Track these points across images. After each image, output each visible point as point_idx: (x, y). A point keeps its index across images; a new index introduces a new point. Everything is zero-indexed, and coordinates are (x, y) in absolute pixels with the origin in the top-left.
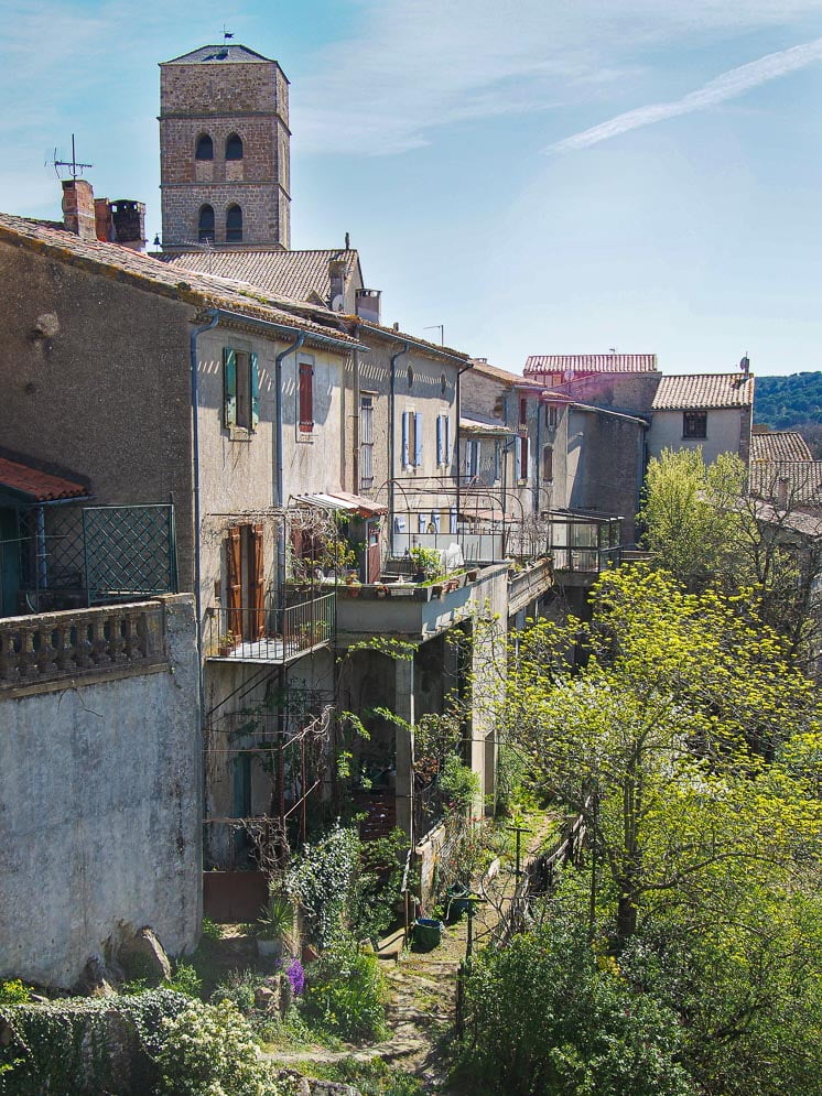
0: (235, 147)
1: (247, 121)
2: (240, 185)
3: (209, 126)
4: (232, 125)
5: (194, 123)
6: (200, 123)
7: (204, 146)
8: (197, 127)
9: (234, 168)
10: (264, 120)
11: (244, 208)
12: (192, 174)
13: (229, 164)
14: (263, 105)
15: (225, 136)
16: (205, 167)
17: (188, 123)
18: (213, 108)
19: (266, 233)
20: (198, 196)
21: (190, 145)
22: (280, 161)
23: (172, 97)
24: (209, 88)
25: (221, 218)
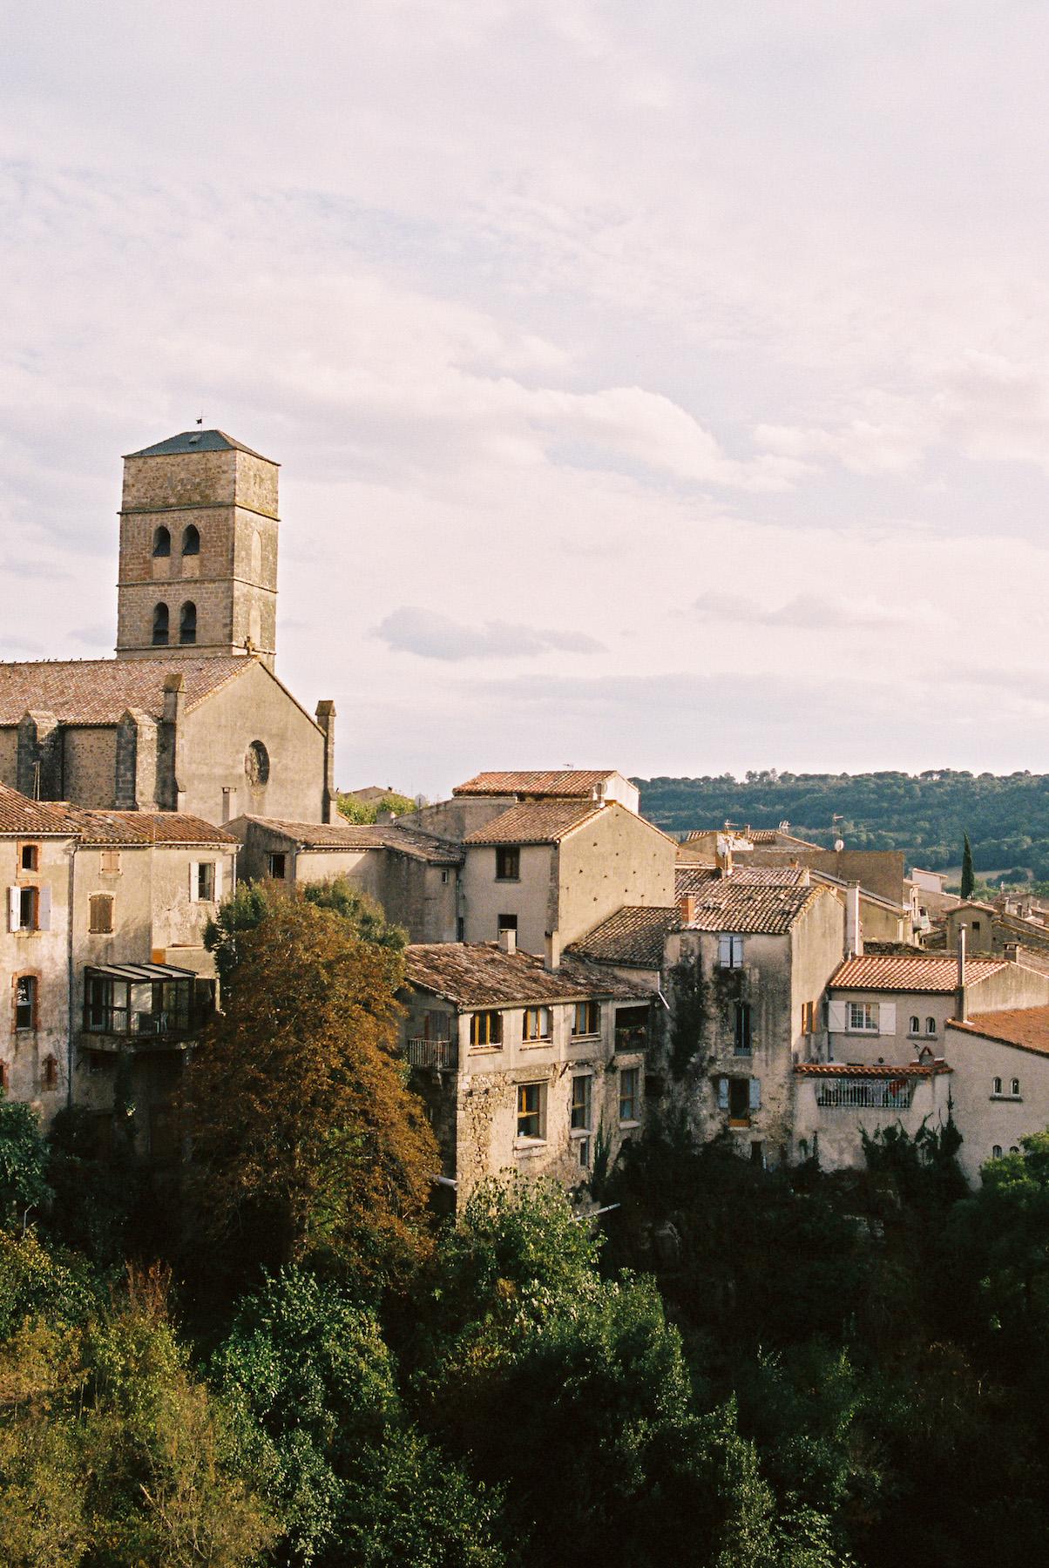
0: (192, 541)
1: (205, 512)
2: (196, 582)
3: (168, 520)
4: (190, 518)
5: (154, 517)
6: (158, 516)
7: (162, 541)
8: (156, 521)
9: (191, 562)
10: (222, 511)
11: (198, 607)
12: (149, 572)
13: (187, 559)
15: (182, 529)
16: (161, 565)
17: (148, 517)
18: (172, 500)
19: (219, 633)
20: (154, 595)
21: (148, 540)
22: (243, 554)
23: (134, 490)
24: (170, 479)
25: (175, 617)
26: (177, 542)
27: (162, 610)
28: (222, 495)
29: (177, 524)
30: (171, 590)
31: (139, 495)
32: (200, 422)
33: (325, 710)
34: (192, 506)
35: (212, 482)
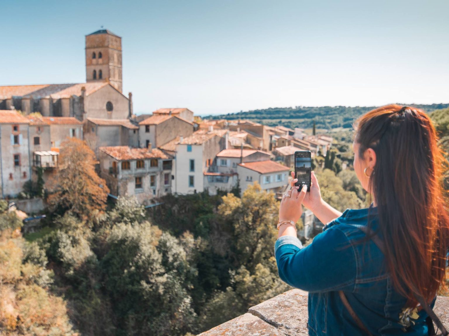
0: (100, 55)
1: (103, 49)
2: (102, 65)
3: (95, 50)
4: (100, 50)
5: (92, 50)
7: (94, 55)
10: (106, 48)
11: (102, 71)
12: (92, 62)
13: (99, 59)
16: (94, 61)
20: (93, 68)
21: (91, 55)
22: (112, 59)
24: (95, 41)
25: (98, 73)
26: (97, 56)
27: (95, 71)
28: (106, 44)
29: (97, 51)
30: (97, 67)
31: (89, 44)
33: (130, 95)
34: (100, 47)
35: (104, 41)
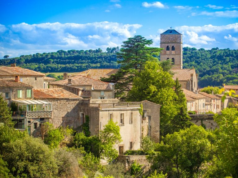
0: (173, 48)
1: (175, 44)
2: (174, 55)
4: (173, 45)
5: (166, 44)
6: (167, 44)
7: (168, 48)
8: (167, 45)
9: (173, 52)
10: (179, 44)
11: (175, 59)
12: (166, 53)
13: (172, 51)
14: (178, 41)
15: (172, 46)
16: (168, 52)
17: (165, 44)
18: (170, 42)
19: (179, 63)
20: (167, 57)
23: (162, 40)
24: (169, 38)
29: (170, 46)
30: (170, 56)
31: (163, 40)
32: (171, 28)
34: (173, 43)
35: (177, 39)
